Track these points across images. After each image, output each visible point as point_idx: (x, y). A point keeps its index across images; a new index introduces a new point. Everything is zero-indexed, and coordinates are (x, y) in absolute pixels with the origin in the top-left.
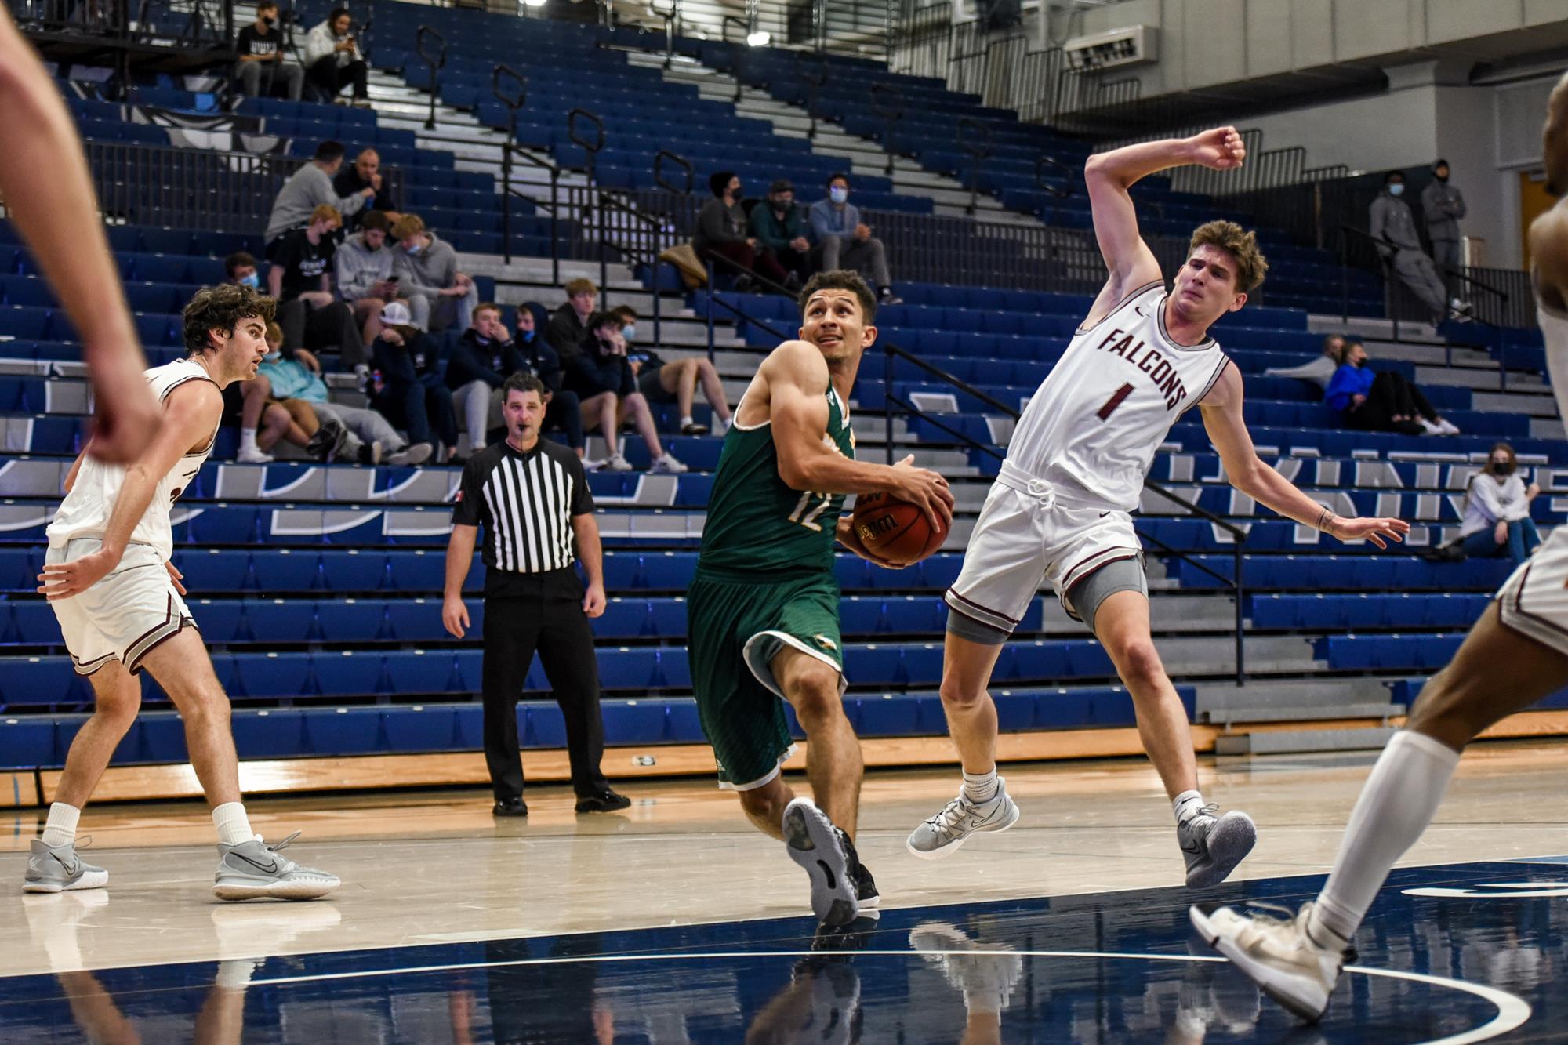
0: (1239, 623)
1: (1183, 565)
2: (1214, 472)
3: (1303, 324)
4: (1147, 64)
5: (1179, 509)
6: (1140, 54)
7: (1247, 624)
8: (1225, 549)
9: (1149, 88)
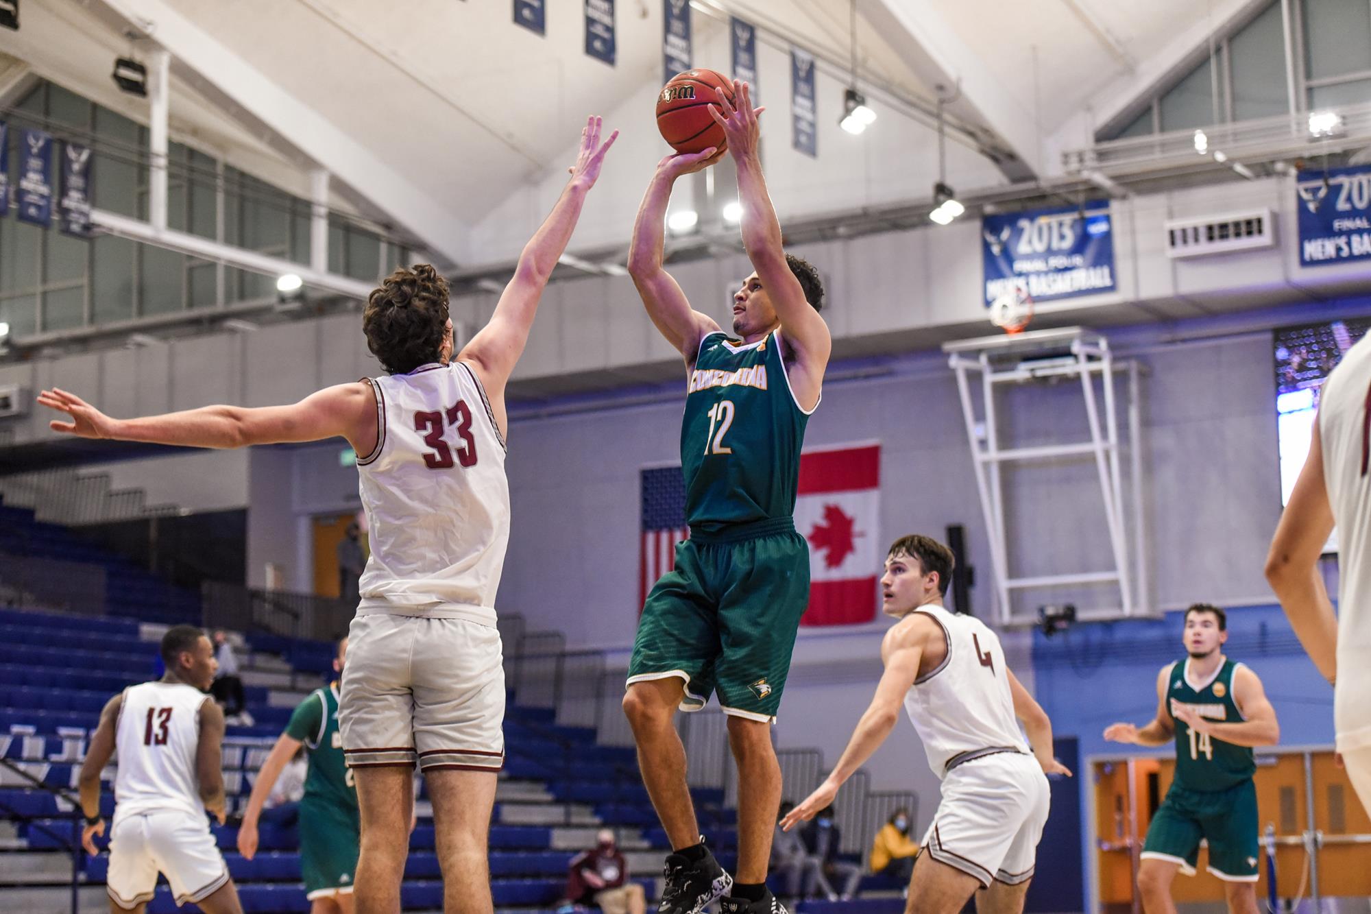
0: (75, 877)
1: (31, 829)
2: (59, 750)
3: (135, 631)
4: (19, 417)
5: (28, 782)
6: (15, 407)
7: (82, 877)
8: (66, 816)
9: (21, 436)
